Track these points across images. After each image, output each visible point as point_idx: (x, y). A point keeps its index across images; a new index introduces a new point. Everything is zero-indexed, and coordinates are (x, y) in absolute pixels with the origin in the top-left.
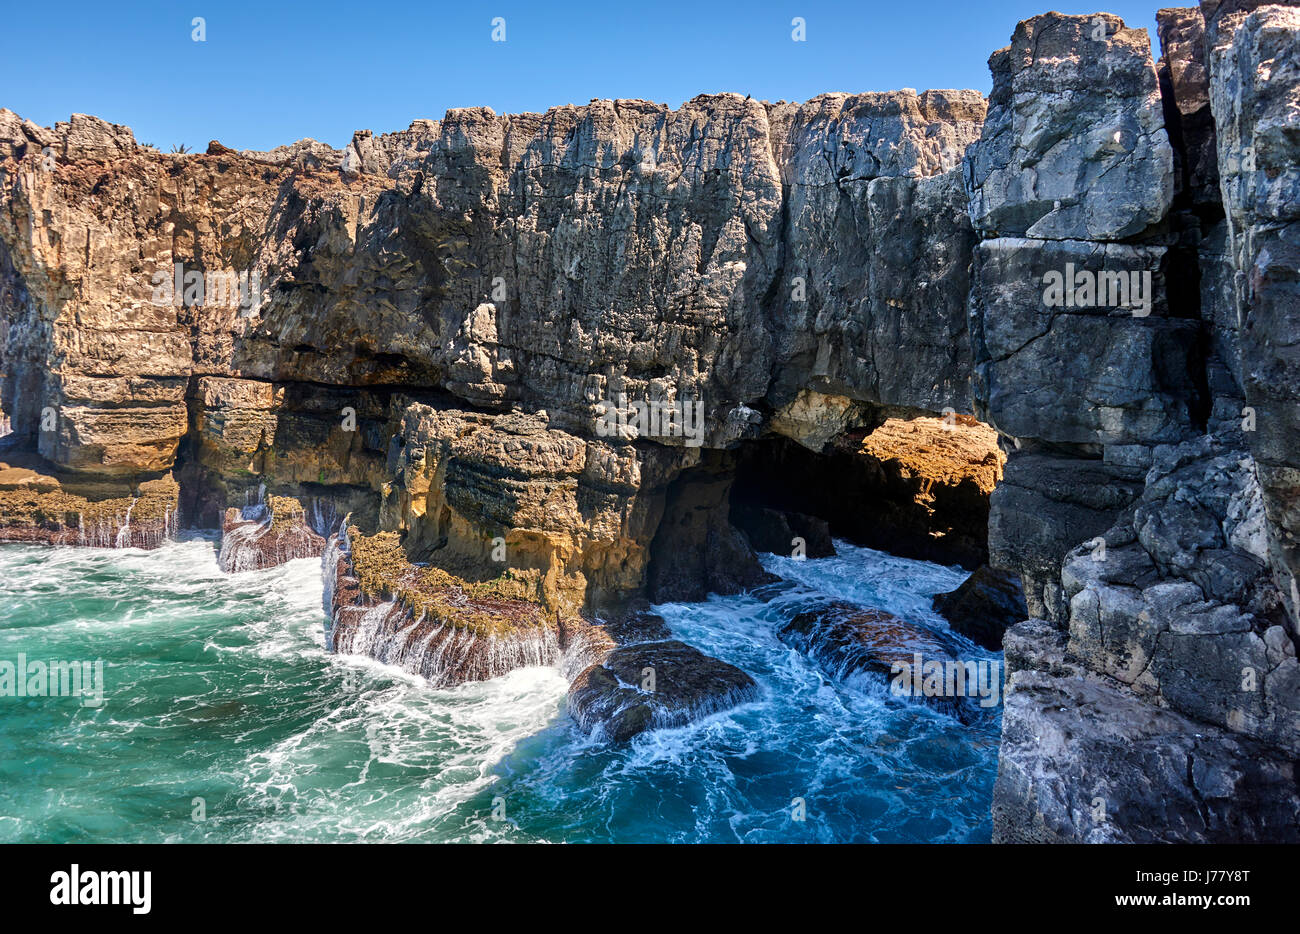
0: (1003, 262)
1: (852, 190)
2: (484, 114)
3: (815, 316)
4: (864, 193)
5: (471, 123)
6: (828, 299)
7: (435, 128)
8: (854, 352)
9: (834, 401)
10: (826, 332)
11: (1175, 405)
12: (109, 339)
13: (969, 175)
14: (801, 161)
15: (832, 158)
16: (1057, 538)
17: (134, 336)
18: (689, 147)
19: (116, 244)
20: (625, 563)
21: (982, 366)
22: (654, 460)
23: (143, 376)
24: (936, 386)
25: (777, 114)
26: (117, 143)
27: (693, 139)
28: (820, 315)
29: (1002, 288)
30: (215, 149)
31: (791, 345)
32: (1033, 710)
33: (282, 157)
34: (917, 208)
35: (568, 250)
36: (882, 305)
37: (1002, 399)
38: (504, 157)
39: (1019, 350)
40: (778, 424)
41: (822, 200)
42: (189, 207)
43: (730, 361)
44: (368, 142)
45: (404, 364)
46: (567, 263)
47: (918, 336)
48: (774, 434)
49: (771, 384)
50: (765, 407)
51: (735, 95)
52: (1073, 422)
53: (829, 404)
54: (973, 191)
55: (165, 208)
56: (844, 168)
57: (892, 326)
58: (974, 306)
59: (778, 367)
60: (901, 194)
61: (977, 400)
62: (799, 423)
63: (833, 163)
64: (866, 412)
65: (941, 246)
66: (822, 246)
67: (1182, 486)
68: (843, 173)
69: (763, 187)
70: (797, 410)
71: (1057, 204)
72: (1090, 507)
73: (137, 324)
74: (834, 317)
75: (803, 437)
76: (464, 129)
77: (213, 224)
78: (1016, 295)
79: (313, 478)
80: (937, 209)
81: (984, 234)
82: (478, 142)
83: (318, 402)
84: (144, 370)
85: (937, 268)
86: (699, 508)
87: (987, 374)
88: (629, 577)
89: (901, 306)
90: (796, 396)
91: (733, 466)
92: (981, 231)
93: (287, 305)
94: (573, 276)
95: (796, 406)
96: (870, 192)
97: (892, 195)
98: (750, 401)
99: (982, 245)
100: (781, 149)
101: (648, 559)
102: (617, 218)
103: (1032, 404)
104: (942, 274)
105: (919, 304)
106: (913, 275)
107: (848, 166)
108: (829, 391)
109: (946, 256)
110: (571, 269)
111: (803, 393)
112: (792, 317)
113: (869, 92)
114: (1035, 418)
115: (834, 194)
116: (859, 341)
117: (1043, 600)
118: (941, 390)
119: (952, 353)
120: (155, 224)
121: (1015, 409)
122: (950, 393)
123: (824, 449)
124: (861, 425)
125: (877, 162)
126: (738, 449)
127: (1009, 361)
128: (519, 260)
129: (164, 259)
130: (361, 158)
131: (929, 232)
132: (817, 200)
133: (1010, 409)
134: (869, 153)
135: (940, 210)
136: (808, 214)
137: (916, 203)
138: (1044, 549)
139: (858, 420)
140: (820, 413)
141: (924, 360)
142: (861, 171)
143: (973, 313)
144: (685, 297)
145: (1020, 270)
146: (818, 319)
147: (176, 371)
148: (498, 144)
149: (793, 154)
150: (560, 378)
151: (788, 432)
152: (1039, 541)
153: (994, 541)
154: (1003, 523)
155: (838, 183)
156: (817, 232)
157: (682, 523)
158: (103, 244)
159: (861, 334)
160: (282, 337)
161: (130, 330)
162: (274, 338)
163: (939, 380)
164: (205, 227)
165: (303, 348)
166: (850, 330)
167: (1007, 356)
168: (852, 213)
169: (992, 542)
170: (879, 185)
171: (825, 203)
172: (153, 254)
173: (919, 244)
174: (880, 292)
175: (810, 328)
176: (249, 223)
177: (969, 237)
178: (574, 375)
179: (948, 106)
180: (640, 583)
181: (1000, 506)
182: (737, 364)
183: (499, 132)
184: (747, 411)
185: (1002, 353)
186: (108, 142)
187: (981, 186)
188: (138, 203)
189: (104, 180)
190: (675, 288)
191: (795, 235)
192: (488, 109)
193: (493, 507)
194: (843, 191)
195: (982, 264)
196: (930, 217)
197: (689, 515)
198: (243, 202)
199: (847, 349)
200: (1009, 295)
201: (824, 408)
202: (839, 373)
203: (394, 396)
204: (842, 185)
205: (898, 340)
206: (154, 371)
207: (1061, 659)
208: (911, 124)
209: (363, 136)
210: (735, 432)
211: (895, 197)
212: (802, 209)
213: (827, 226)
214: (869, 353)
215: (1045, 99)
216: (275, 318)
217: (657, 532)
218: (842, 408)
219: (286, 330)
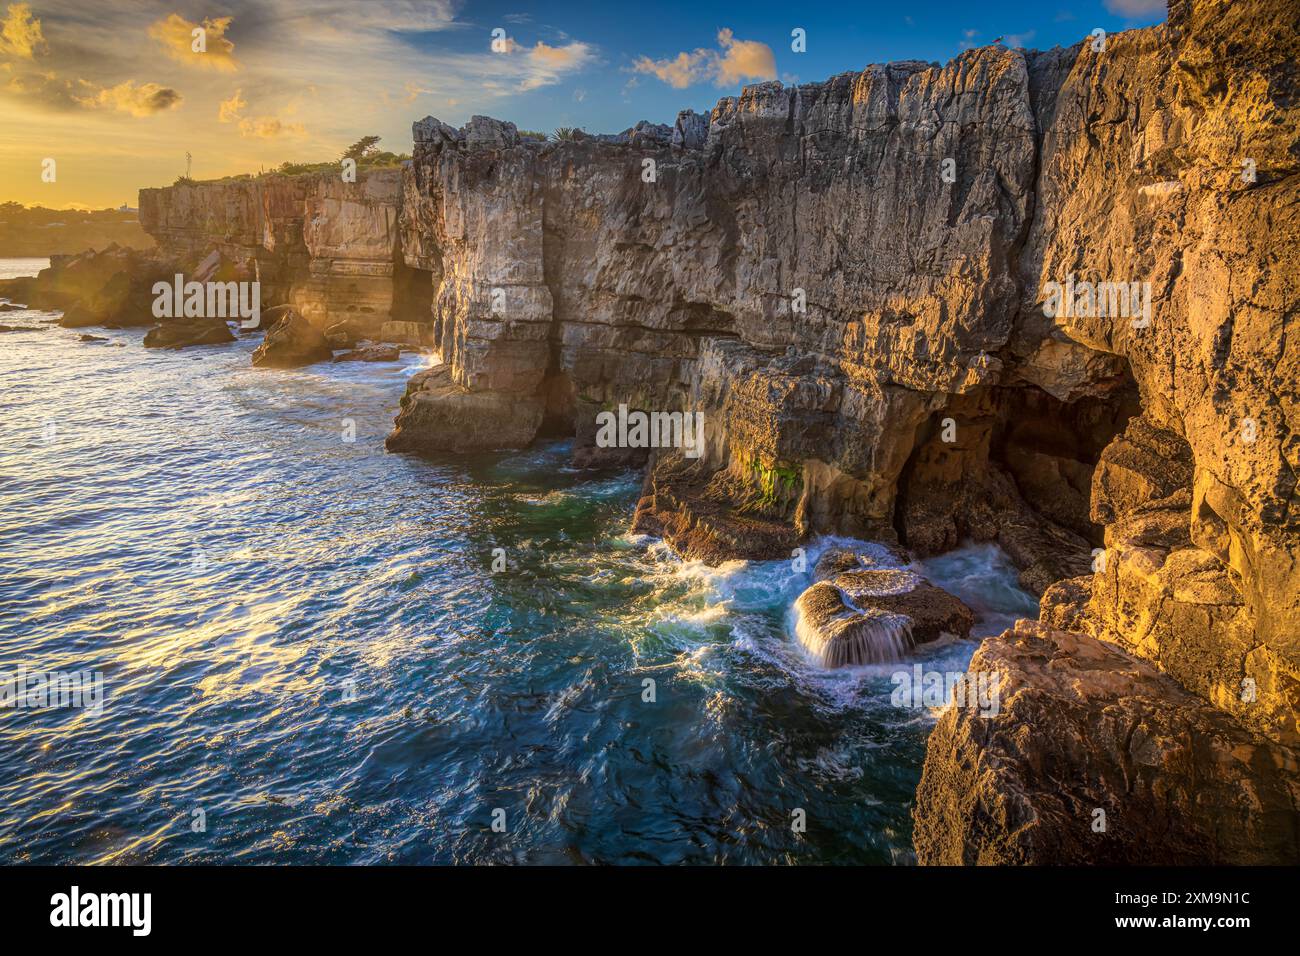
1: (1102, 135)
2: (772, 88)
4: (1112, 139)
5: (761, 97)
6: (1072, 248)
7: (733, 104)
9: (1079, 350)
14: (1055, 108)
15: (1084, 104)
18: (949, 103)
20: (873, 495)
22: (900, 402)
23: (517, 322)
27: (953, 95)
28: (1063, 264)
31: (1034, 295)
35: (837, 208)
36: (1121, 253)
38: (789, 125)
40: (1025, 371)
41: (1071, 147)
43: (973, 310)
46: (836, 220)
48: (1023, 381)
49: (1013, 332)
50: (1009, 355)
53: (1077, 353)
56: (1095, 112)
59: (1021, 317)
62: (1046, 371)
63: (1085, 108)
64: (1116, 362)
66: (1070, 192)
68: (1095, 117)
69: (1012, 138)
70: (1042, 358)
73: (514, 280)
75: (1049, 384)
84: (518, 316)
88: (876, 508)
90: (1042, 344)
91: (992, 411)
93: (623, 263)
94: (841, 232)
95: (1043, 354)
98: (992, 349)
101: (896, 492)
102: (880, 176)
107: (1099, 110)
108: (1072, 340)
110: (839, 226)
111: (1049, 341)
112: (1038, 267)
115: (1081, 140)
123: (1070, 397)
124: (1109, 375)
126: (976, 394)
128: (797, 218)
129: (536, 227)
132: (1066, 148)
134: (1123, 94)
136: (1057, 161)
139: (1105, 370)
140: (1065, 361)
142: (1110, 115)
144: (934, 248)
146: (1061, 268)
148: (784, 114)
149: (1048, 100)
151: (1034, 379)
153: (1095, 495)
154: (1106, 478)
155: (1088, 129)
156: (1066, 180)
157: (937, 462)
160: (618, 289)
161: (510, 285)
165: (633, 298)
168: (1100, 159)
171: (1075, 151)
174: (1120, 240)
175: (1053, 277)
176: (598, 195)
178: (836, 322)
180: (887, 514)
181: (1107, 461)
182: (982, 312)
184: (986, 358)
190: (926, 240)
191: (1043, 185)
194: (1094, 136)
197: (944, 455)
201: (1070, 357)
202: (1078, 323)
203: (702, 338)
204: (1092, 130)
210: (974, 379)
212: (1052, 157)
213: (1077, 174)
216: (613, 274)
217: (903, 468)
218: (1087, 357)
219: (622, 284)
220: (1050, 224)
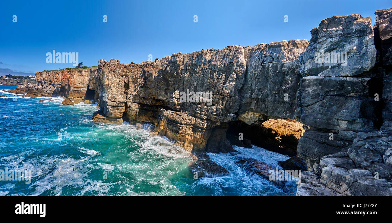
0: (309, 82)
1: (265, 66)
2: (180, 54)
3: (252, 94)
4: (269, 66)
5: (177, 56)
6: (256, 91)
7: (170, 57)
8: (262, 103)
9: (255, 114)
10: (255, 98)
11: (368, 122)
12: (114, 95)
13: (301, 60)
14: (252, 59)
15: (260, 58)
16: (319, 152)
17: (118, 95)
18: (224, 58)
19: (116, 80)
20: (201, 143)
21: (300, 108)
22: (210, 123)
23: (119, 102)
24: (285, 112)
25: (246, 49)
26: (117, 63)
27: (225, 56)
28: (253, 94)
29: (308, 89)
30: (132, 63)
31: (245, 101)
32: (306, 193)
33: (143, 64)
34: (284, 69)
35: (195, 80)
36: (271, 92)
37: (305, 116)
38: (183, 62)
39: (312, 104)
40: (240, 118)
41: (257, 68)
42: (127, 73)
43: (229, 104)
44: (158, 60)
45: (161, 101)
46: (194, 83)
47: (281, 100)
48: (239, 120)
49: (239, 109)
50: (237, 114)
51: (236, 46)
52: (329, 124)
53: (254, 114)
54: (302, 64)
55: (124, 74)
56: (263, 61)
57: (273, 97)
58: (299, 93)
59: (241, 106)
60: (279, 66)
61: (297, 116)
62: (246, 118)
63: (260, 59)
64: (264, 117)
65: (290, 78)
66: (256, 79)
67: (368, 144)
68: (263, 62)
69: (241, 66)
70: (245, 115)
71: (330, 67)
72: (332, 146)
73: (118, 93)
74: (257, 95)
75: (246, 121)
76: (176, 57)
77: (131, 76)
78: (313, 90)
79: (144, 121)
80: (290, 69)
81: (304, 75)
82: (178, 59)
83: (146, 108)
84: (119, 101)
85: (288, 84)
86: (219, 134)
87: (301, 110)
88: (202, 146)
89: (276, 93)
90: (245, 112)
91: (228, 126)
92: (303, 75)
93: (142, 90)
94: (195, 85)
95: (245, 114)
96: (270, 66)
97: (277, 66)
98: (234, 112)
99: (303, 78)
100: (247, 57)
101: (207, 143)
102: (206, 73)
103: (315, 118)
104: (290, 85)
105: (282, 92)
106: (281, 85)
107: (265, 60)
108: (254, 112)
109: (291, 81)
110: (195, 84)
111: (247, 112)
112: (246, 95)
113: (272, 42)
114: (316, 122)
115: (260, 67)
116: (263, 101)
117: (313, 167)
118: (286, 113)
119: (291, 104)
120: (122, 76)
121: (309, 119)
122: (289, 114)
123: (251, 124)
124: (262, 120)
125: (273, 59)
126: (229, 123)
127: (309, 107)
128: (184, 82)
129: (123, 82)
130: (156, 63)
131: (287, 75)
132: (255, 68)
133: (308, 119)
134: (271, 57)
135: (291, 70)
136: (252, 71)
137: (284, 68)
138: (315, 155)
139: (261, 118)
140: (251, 116)
141: (282, 106)
142: (268, 61)
143: (298, 95)
144: (220, 90)
145: (314, 85)
146: (253, 95)
147: (124, 101)
148: (182, 60)
149: (250, 58)
150: (191, 106)
151: (243, 120)
152: (313, 152)
153: (298, 150)
154: (302, 146)
155: (261, 64)
156: (255, 76)
157: (215, 137)
158: (114, 80)
159: (264, 99)
160: (140, 96)
161: (117, 94)
162: (139, 96)
163: (286, 111)
164: (130, 77)
165: (144, 98)
166: (261, 98)
167: (308, 106)
168: (265, 71)
169: (298, 151)
170: (273, 64)
171: (257, 69)
172: (121, 81)
173: (283, 78)
174: (271, 89)
175: (251, 97)
176: (136, 76)
177: (299, 76)
178: (194, 105)
179: (296, 44)
180: (204, 148)
181: (302, 142)
182: (231, 104)
183: (182, 57)
184: (232, 115)
185: (307, 105)
186: (116, 63)
187: (304, 63)
188: (120, 73)
189: (115, 69)
190: (218, 88)
191: (248, 76)
192: (181, 53)
193: (175, 129)
194: (263, 66)
195: (303, 83)
196: (287, 71)
197: (217, 135)
198: (136, 72)
199: (260, 102)
200: (310, 91)
201: (252, 115)
202: (257, 108)
203: (159, 107)
204: (262, 65)
205: (275, 101)
206: (120, 101)
207: (317, 183)
208: (284, 49)
209: (157, 60)
210: (229, 119)
211: (277, 67)
212: (251, 70)
213: (257, 74)
214: (266, 103)
215: (329, 40)
216: (140, 93)
217: (209, 138)
218: (257, 115)
219: (141, 95)
220: (250, 85)
